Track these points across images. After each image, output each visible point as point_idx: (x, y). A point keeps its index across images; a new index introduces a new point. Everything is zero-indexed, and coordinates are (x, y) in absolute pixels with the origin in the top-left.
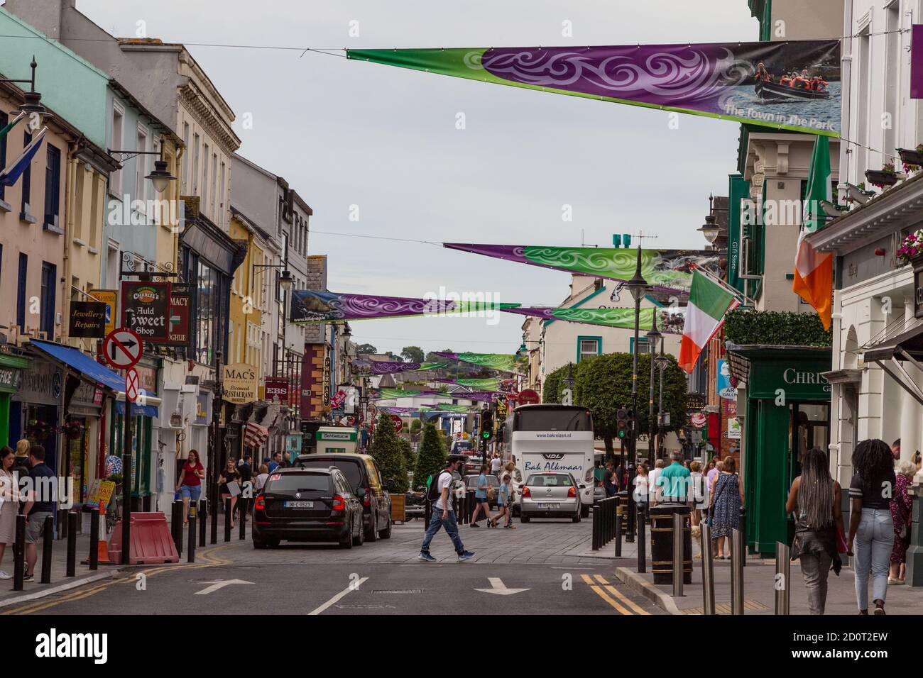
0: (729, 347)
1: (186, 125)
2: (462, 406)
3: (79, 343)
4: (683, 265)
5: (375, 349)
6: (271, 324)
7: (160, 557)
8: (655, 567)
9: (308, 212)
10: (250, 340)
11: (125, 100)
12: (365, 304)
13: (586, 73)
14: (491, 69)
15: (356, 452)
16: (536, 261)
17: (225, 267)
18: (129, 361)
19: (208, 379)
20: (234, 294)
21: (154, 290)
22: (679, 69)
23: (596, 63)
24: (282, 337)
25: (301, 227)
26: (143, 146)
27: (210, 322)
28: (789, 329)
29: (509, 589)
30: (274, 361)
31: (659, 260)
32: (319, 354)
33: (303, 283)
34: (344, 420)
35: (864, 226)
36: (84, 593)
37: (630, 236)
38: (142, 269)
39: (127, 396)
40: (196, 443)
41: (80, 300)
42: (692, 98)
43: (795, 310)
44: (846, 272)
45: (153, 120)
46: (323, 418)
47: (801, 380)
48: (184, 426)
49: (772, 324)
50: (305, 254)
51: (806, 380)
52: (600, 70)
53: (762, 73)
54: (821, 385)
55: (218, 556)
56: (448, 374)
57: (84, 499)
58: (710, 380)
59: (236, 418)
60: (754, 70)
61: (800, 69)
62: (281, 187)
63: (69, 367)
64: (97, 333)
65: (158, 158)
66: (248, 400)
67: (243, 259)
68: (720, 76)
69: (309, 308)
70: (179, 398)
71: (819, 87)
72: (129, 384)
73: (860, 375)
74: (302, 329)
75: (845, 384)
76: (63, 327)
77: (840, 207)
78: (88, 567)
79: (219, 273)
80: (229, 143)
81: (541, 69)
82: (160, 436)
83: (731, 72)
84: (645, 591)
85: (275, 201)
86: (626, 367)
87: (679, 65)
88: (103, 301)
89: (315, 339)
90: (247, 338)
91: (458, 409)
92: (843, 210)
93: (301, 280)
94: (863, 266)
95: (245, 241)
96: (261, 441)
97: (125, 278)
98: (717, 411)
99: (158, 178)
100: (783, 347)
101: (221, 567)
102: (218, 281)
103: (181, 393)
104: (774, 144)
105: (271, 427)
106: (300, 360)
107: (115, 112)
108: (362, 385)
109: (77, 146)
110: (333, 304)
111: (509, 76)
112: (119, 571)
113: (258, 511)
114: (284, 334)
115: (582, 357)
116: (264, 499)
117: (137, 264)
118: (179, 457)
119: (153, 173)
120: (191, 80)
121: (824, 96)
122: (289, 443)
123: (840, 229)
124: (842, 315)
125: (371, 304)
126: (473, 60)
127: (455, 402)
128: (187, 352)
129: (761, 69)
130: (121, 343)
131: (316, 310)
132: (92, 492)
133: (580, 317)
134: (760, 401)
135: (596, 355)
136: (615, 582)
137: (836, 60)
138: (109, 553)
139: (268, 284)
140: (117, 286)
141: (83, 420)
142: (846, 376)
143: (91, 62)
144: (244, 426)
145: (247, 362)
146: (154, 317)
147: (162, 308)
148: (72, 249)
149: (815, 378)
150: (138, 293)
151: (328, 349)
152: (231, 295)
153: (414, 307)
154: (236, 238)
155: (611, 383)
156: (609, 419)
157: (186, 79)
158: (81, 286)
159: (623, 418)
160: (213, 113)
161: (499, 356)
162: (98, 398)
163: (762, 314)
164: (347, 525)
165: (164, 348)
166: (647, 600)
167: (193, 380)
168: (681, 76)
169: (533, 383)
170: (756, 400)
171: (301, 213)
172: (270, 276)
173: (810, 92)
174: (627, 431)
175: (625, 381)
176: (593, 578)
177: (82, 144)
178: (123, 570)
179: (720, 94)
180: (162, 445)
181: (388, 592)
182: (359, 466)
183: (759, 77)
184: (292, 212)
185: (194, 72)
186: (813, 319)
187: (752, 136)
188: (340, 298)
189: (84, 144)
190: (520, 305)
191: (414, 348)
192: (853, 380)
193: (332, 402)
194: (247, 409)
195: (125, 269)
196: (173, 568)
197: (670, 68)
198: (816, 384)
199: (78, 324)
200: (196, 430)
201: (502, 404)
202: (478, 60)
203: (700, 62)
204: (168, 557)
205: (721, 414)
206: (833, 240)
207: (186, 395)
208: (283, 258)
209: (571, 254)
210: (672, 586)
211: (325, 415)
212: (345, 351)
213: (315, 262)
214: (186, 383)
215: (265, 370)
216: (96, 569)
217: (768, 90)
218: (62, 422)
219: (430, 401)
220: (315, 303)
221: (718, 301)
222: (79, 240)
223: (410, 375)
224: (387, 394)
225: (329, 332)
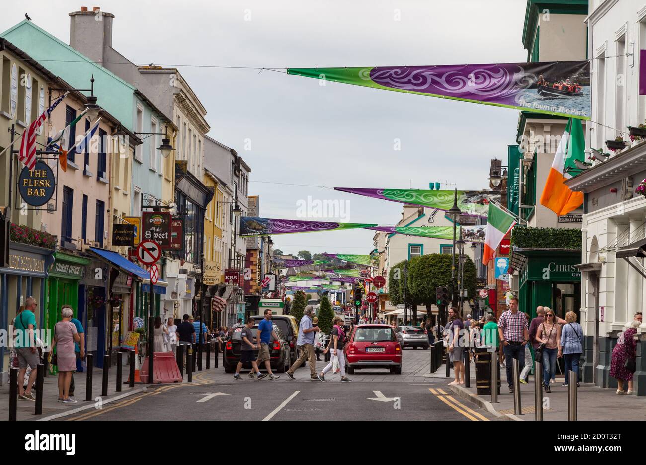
0: (515, 249)
1: (179, 117)
2: (336, 286)
3: (118, 249)
4: (479, 200)
5: (282, 252)
6: (227, 237)
7: (171, 379)
8: (478, 384)
9: (249, 170)
10: (215, 247)
11: (144, 102)
12: (284, 225)
13: (434, 82)
14: (376, 80)
15: (283, 314)
16: (390, 199)
17: (201, 203)
18: (152, 260)
19: (192, 271)
20: (207, 219)
21: (162, 217)
22: (491, 79)
23: (440, 75)
24: (234, 245)
25: (244, 179)
26: (154, 130)
27: (193, 237)
28: (551, 238)
29: (388, 398)
30: (229, 260)
31: (465, 197)
32: (255, 255)
33: (246, 213)
34: (269, 295)
35: (604, 175)
36: (129, 402)
37: (440, 184)
38: (154, 204)
39: (151, 281)
40: (185, 309)
41: (118, 223)
42: (498, 97)
43: (554, 227)
44: (590, 203)
45: (160, 114)
46: (257, 294)
47: (558, 269)
48: (179, 299)
49: (541, 235)
50: (246, 196)
51: (562, 269)
52: (442, 80)
53: (542, 81)
54: (571, 273)
55: (205, 379)
56: (327, 267)
57: (121, 344)
58: (489, 269)
59: (208, 294)
60: (537, 80)
61: (565, 78)
62: (233, 155)
63: (113, 263)
64: (129, 243)
65: (164, 137)
66: (216, 283)
67: (212, 198)
68: (516, 83)
69: (251, 227)
70: (176, 282)
71: (577, 89)
72: (152, 274)
73: (600, 266)
74: (245, 240)
75: (590, 272)
76: (108, 239)
77: (586, 163)
78: (128, 385)
79: (198, 206)
80: (203, 128)
81: (406, 80)
82: (165, 305)
83: (523, 80)
84: (472, 399)
85: (230, 163)
86: (440, 262)
87: (491, 76)
88: (132, 224)
89: (252, 246)
90: (214, 245)
91: (334, 288)
92: (588, 165)
93: (245, 211)
94: (601, 199)
95: (213, 187)
96: (222, 308)
97: (144, 210)
98: (495, 288)
99: (165, 149)
100: (548, 249)
101: (208, 385)
102: (197, 211)
103: (177, 279)
104: (542, 126)
105: (228, 299)
106: (244, 259)
107: (138, 109)
108: (277, 273)
109: (116, 130)
110: (265, 225)
111: (387, 84)
112: (147, 388)
113: (228, 351)
114: (235, 243)
115: (411, 256)
116: (232, 343)
117: (151, 201)
118: (176, 318)
119: (161, 146)
120: (182, 90)
121: (580, 95)
122: (238, 308)
123: (588, 177)
124: (588, 229)
125: (288, 225)
126: (364, 74)
127: (331, 283)
128: (180, 255)
129: (541, 79)
130: (147, 249)
131: (255, 229)
132: (126, 339)
133: (412, 232)
134: (534, 282)
135: (420, 255)
136: (451, 393)
137: (587, 73)
138: (141, 377)
139: (225, 213)
140: (140, 215)
141: (121, 296)
142: (592, 267)
143: (124, 79)
144: (213, 299)
145: (214, 260)
146: (162, 233)
147: (166, 228)
148: (114, 192)
149: (567, 268)
150: (152, 219)
151: (260, 252)
152: (205, 220)
153: (313, 226)
154: (208, 185)
155: (430, 271)
156: (429, 294)
157: (179, 90)
158: (119, 214)
159: (440, 293)
160: (194, 110)
161: (361, 256)
162: (129, 283)
163: (535, 229)
164: (281, 359)
165: (168, 252)
166: (474, 405)
167: (184, 271)
168: (492, 83)
169: (381, 272)
170: (531, 282)
171: (244, 171)
172: (226, 208)
173: (570, 92)
174: (442, 301)
175: (439, 271)
176: (437, 391)
177: (119, 129)
178: (150, 387)
179: (516, 94)
180: (166, 310)
181: (314, 400)
182: (287, 322)
183: (540, 84)
184: (239, 170)
185: (183, 85)
186: (566, 232)
187: (528, 121)
188: (269, 221)
189: (121, 128)
190: (377, 225)
191: (305, 251)
192: (596, 269)
193: (263, 284)
194: (214, 289)
195: (144, 204)
196: (179, 386)
197: (485, 78)
198: (568, 272)
199: (117, 238)
200: (186, 301)
201: (361, 285)
202: (367, 74)
203: (504, 74)
204: (176, 379)
205: (497, 290)
206: (582, 184)
207: (179, 280)
208: (234, 198)
209: (412, 194)
210: (491, 396)
211: (258, 292)
212: (269, 253)
213: (252, 200)
214: (180, 273)
215: (224, 265)
216: (133, 386)
217: (545, 91)
218: (109, 297)
219: (317, 283)
220: (254, 224)
221: (503, 221)
222: (118, 187)
223: (304, 268)
224: (292, 278)
225: (260, 242)
